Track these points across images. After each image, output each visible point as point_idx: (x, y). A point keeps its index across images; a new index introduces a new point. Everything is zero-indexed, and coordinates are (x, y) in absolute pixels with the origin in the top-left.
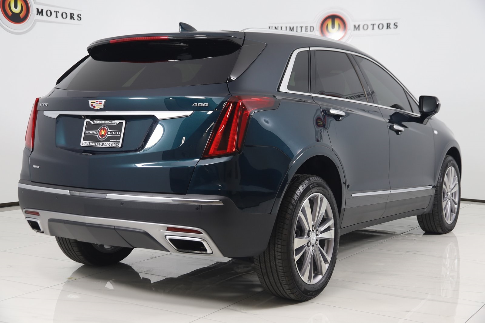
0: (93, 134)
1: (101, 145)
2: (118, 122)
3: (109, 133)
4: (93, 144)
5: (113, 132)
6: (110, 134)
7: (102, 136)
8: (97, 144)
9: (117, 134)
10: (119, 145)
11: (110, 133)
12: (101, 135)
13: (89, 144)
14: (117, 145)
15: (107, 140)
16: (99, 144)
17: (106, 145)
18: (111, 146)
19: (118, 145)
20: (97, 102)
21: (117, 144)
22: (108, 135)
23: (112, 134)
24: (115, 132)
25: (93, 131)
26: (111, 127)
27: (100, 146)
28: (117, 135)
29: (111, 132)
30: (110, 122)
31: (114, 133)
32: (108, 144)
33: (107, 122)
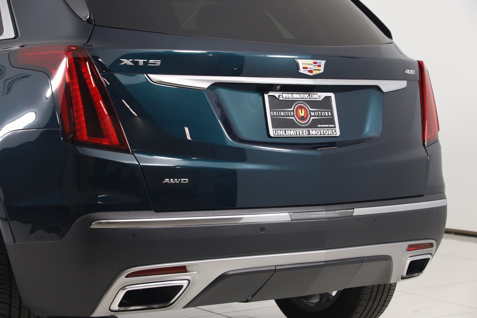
0: (286, 116)
1: (306, 133)
2: (323, 95)
3: (313, 114)
4: (291, 132)
5: (318, 111)
6: (315, 116)
7: (303, 118)
8: (299, 132)
9: (327, 114)
10: (335, 131)
11: (314, 114)
12: (300, 117)
13: (285, 133)
14: (333, 133)
15: (314, 125)
16: (303, 133)
17: (314, 132)
18: (324, 134)
19: (335, 133)
20: (315, 63)
21: (332, 130)
22: (311, 116)
23: (318, 116)
24: (321, 111)
25: (284, 111)
26: (313, 104)
27: (306, 135)
28: (327, 116)
29: (315, 111)
30: (309, 95)
31: (321, 113)
32: (318, 132)
33: (305, 96)
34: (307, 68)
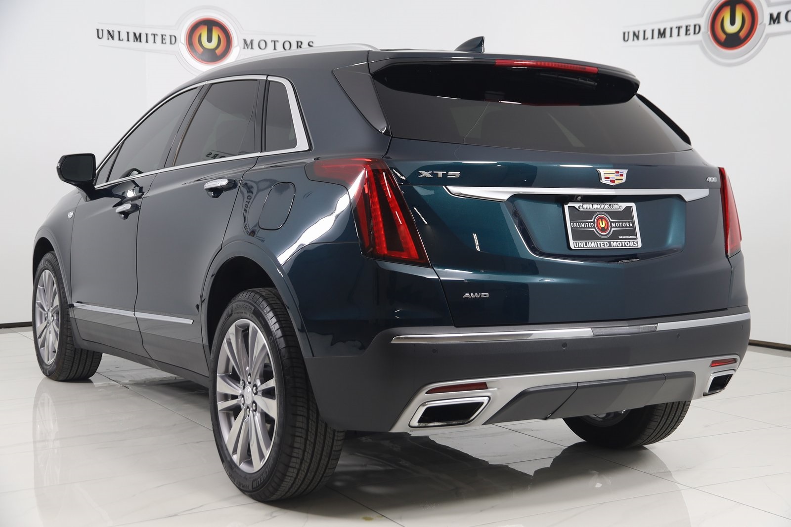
0: (587, 227)
1: (607, 245)
2: (623, 205)
3: (613, 225)
4: (592, 244)
5: (619, 222)
6: (616, 227)
7: (603, 230)
8: (600, 244)
9: (628, 225)
10: (637, 243)
11: (615, 225)
12: (601, 228)
13: (586, 245)
14: (634, 244)
15: (615, 236)
16: (604, 244)
17: (615, 244)
18: (625, 246)
19: (637, 245)
20: (617, 172)
21: (634, 242)
22: (612, 227)
23: (619, 227)
24: (622, 222)
25: (584, 222)
26: (614, 215)
27: (607, 247)
28: (628, 227)
29: (615, 222)
30: (610, 206)
31: (622, 224)
32: (619, 244)
33: (606, 206)
34: (608, 178)
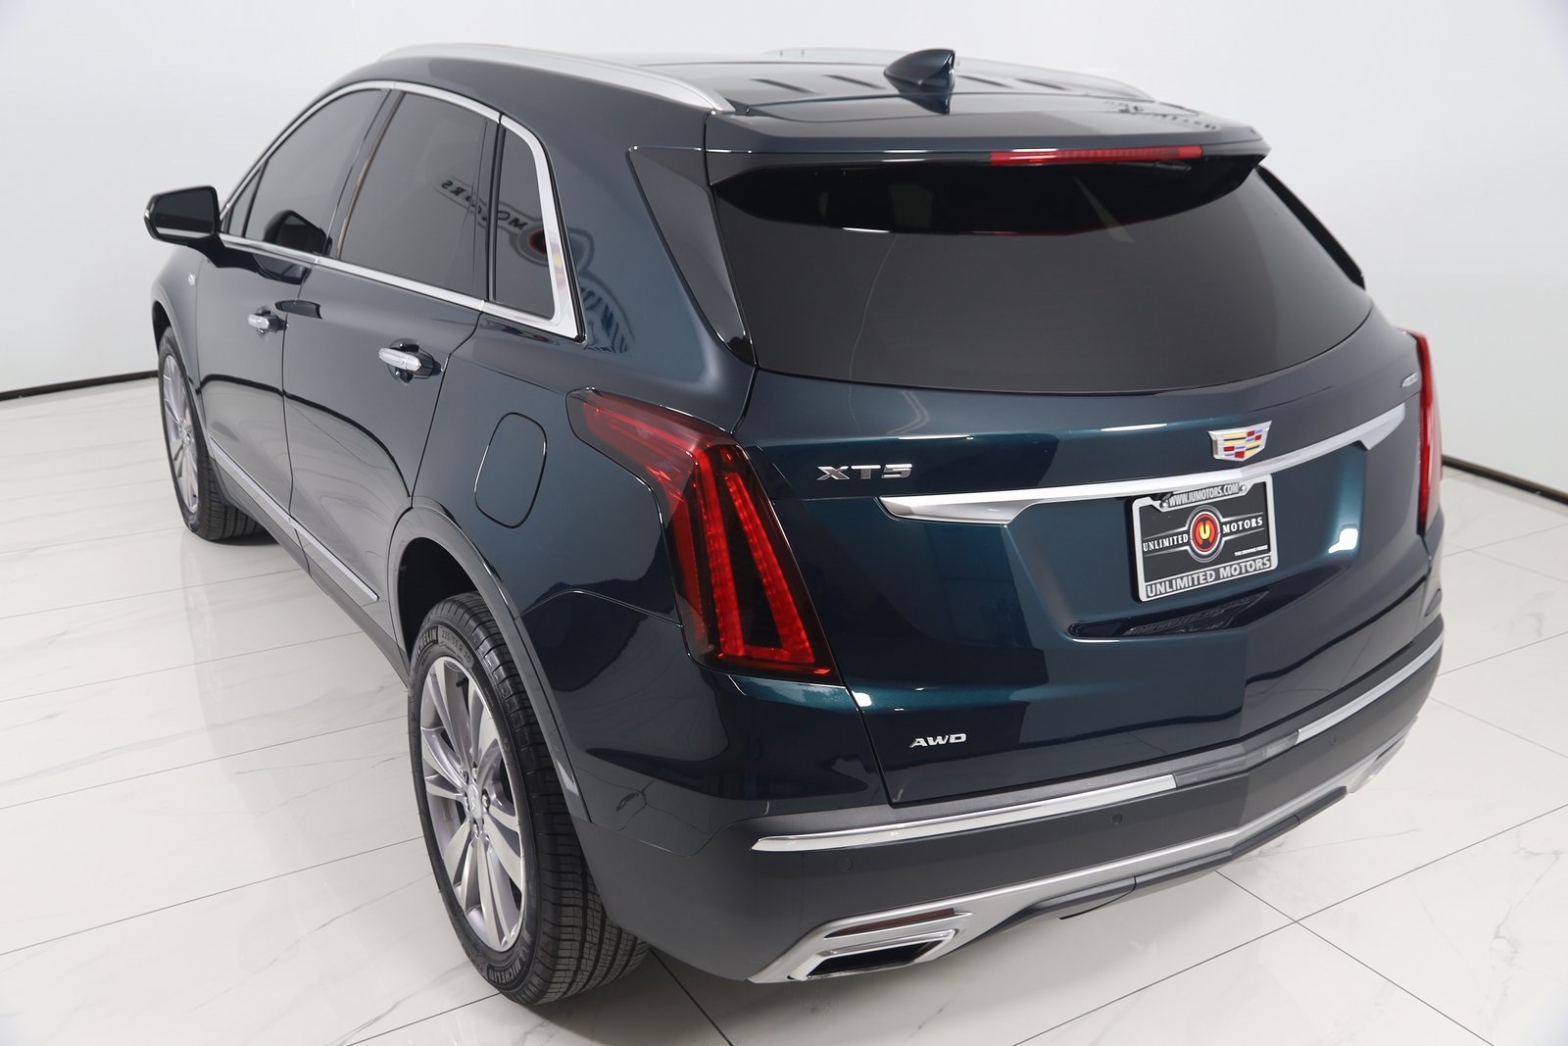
0: (1174, 546)
1: (1211, 576)
2: (1247, 483)
3: (1226, 529)
4: (1183, 583)
5: (1237, 521)
6: (1231, 533)
7: (1206, 544)
8: (1198, 577)
9: (1254, 525)
10: (1269, 560)
11: (1230, 527)
12: (1201, 542)
13: (1171, 587)
14: (1264, 564)
15: (1227, 555)
16: (1204, 578)
17: (1229, 572)
18: (1247, 572)
19: (1268, 565)
20: (1250, 434)
21: (1263, 558)
22: (1223, 535)
23: (1238, 531)
24: (1244, 520)
25: (1169, 536)
26: (1228, 507)
27: (1211, 581)
28: (1255, 528)
29: (1230, 523)
30: (1222, 489)
31: (1243, 525)
32: (1235, 570)
33: (1213, 492)
